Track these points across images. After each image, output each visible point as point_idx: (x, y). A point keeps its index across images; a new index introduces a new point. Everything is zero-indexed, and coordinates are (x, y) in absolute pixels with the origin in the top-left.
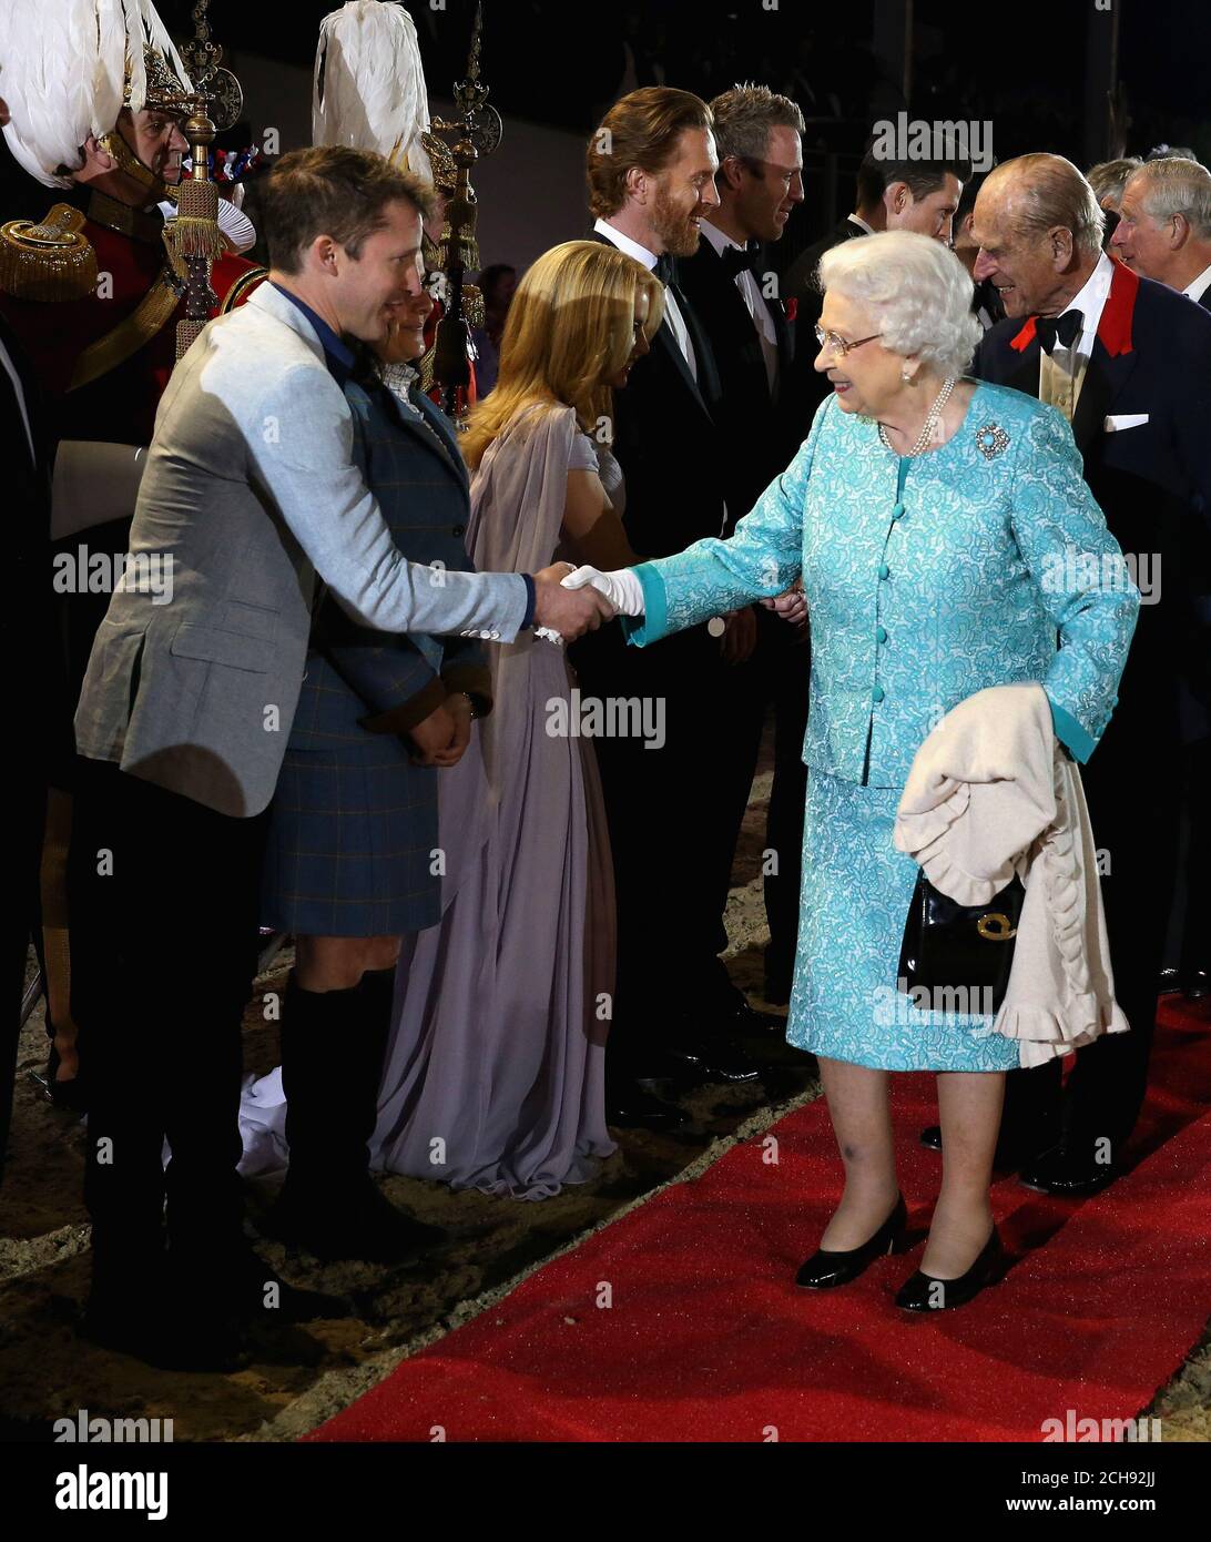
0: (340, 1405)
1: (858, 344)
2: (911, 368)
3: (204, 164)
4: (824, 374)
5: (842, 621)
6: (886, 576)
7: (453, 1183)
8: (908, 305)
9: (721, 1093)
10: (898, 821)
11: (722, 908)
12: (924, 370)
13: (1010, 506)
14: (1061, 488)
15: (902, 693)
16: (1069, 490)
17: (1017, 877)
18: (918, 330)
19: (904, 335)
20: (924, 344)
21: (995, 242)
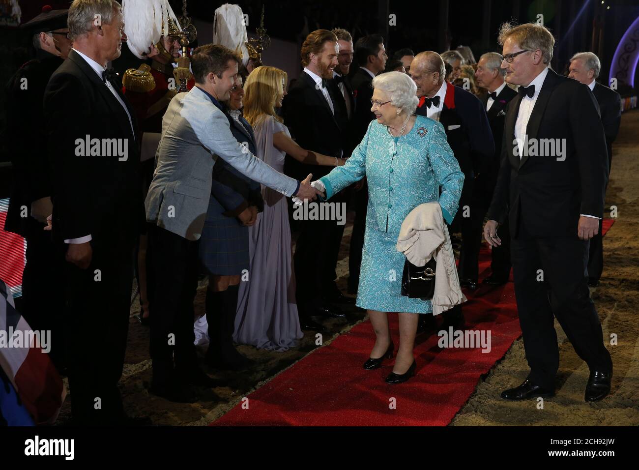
0: (224, 412)
1: (384, 104)
2: (399, 111)
3: (185, 52)
4: (374, 112)
5: (379, 185)
6: (392, 171)
7: (258, 347)
8: (399, 92)
9: (334, 320)
10: (398, 243)
11: (336, 267)
12: (403, 112)
13: (428, 151)
14: (442, 145)
15: (397, 205)
16: (445, 146)
17: (433, 258)
18: (402, 100)
19: (398, 101)
20: (404, 104)
21: (417, 75)
